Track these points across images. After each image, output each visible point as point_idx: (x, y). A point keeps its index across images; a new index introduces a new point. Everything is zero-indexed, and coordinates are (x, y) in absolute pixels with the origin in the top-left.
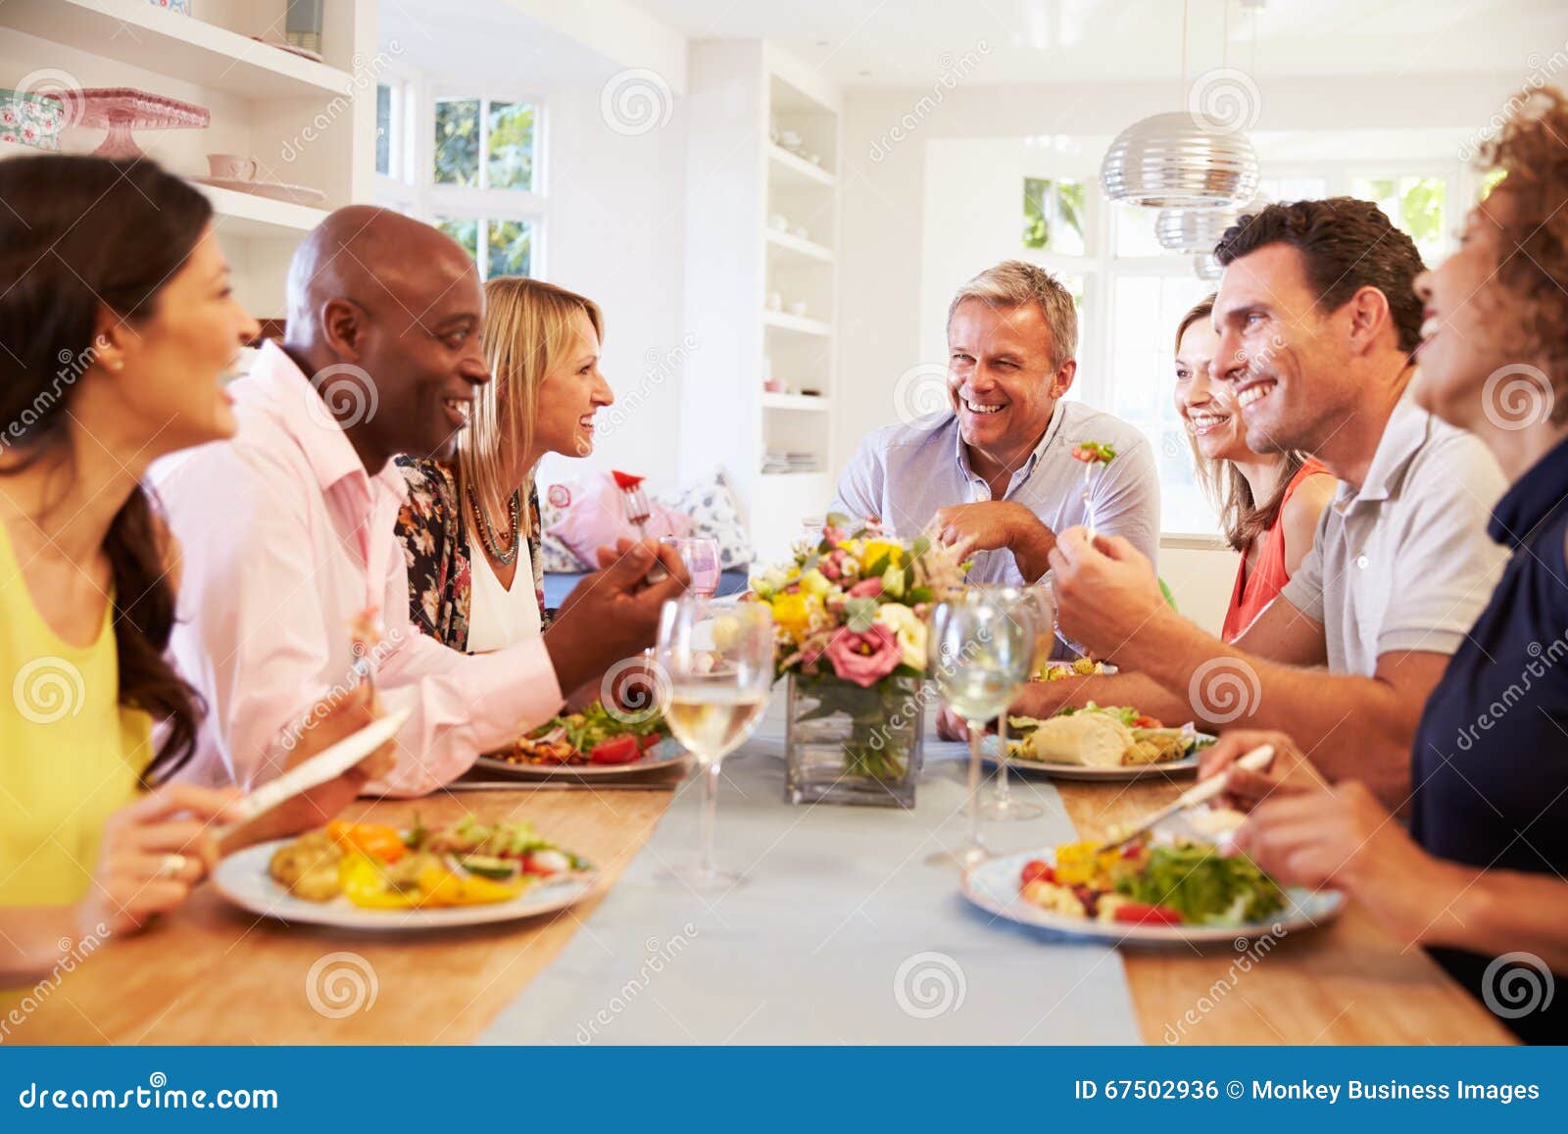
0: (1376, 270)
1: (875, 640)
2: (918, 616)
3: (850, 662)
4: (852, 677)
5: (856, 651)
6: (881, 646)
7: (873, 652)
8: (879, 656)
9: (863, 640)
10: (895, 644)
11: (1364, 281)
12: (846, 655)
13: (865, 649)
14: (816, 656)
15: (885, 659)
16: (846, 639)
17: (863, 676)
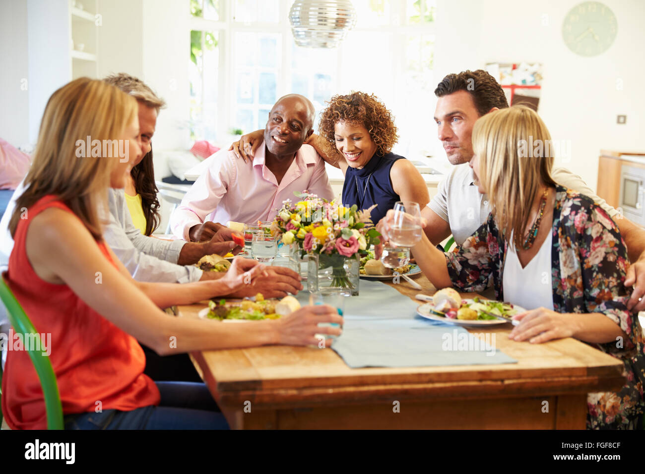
0: (496, 101)
1: (351, 242)
2: (360, 233)
3: (344, 250)
4: (345, 254)
5: (345, 246)
6: (353, 244)
7: (350, 246)
8: (353, 247)
9: (347, 242)
10: (358, 243)
11: (493, 106)
12: (342, 247)
13: (348, 245)
14: (332, 247)
15: (355, 248)
16: (341, 242)
17: (348, 254)
